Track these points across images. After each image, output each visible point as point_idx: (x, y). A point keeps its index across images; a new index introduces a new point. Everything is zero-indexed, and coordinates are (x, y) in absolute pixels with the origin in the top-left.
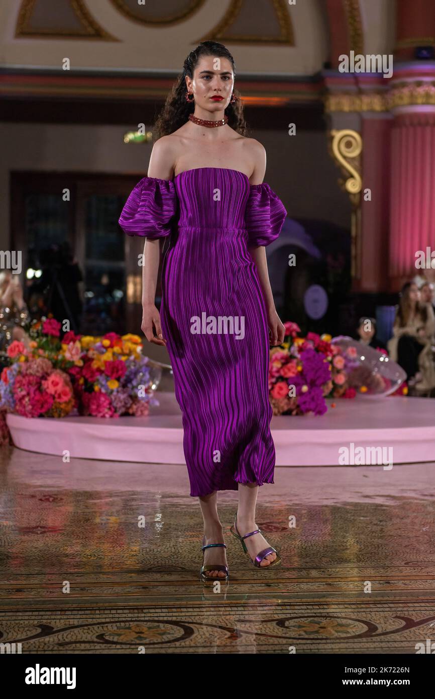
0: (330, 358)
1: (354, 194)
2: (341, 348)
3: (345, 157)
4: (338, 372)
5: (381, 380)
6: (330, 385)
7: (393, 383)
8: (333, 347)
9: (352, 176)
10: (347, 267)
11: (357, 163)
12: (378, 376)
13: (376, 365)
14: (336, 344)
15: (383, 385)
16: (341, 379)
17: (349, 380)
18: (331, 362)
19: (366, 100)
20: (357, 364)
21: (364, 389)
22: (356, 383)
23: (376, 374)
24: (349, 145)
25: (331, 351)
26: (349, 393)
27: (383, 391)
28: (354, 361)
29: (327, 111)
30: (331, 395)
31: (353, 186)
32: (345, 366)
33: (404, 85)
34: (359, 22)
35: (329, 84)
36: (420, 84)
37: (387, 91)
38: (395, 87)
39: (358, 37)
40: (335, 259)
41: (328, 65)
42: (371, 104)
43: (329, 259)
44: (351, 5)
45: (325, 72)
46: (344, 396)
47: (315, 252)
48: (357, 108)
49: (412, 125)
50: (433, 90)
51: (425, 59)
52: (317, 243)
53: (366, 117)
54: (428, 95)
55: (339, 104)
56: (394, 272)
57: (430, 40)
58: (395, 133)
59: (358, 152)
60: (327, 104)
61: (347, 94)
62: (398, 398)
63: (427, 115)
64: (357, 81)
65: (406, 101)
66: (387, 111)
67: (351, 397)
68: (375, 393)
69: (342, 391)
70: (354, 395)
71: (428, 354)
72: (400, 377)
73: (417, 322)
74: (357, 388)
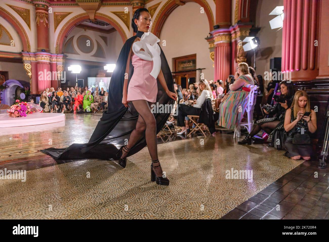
0: (27, 106)
1: (30, 76)
2: (29, 104)
3: (28, 69)
4: (29, 109)
5: (38, 110)
6: (27, 111)
7: (40, 110)
8: (27, 104)
9: (29, 72)
10: (29, 89)
11: (30, 70)
12: (37, 109)
13: (37, 107)
14: (28, 103)
15: (38, 111)
16: (29, 110)
17: (31, 110)
18: (27, 107)
19: (32, 58)
20: (33, 107)
21: (34, 112)
22: (33, 111)
24: (28, 66)
25: (27, 105)
26: (31, 112)
27: (38, 112)
28: (32, 107)
29: (23, 59)
30: (27, 113)
31: (30, 74)
32: (30, 108)
33: (39, 56)
34: (29, 43)
35: (23, 54)
36: (43, 56)
37: (36, 57)
38: (37, 56)
39: (29, 46)
40: (27, 88)
41: (23, 51)
42: (33, 59)
43: (25, 88)
44: (27, 40)
45: (22, 52)
46: (30, 113)
47: (22, 87)
48: (30, 59)
49: (42, 63)
50: (46, 58)
51: (44, 52)
52: (22, 85)
53: (32, 61)
54: (44, 58)
55: (25, 58)
56: (39, 90)
57: (44, 48)
58: (38, 65)
59: (30, 68)
60: (23, 58)
61: (27, 57)
62: (41, 113)
63: (45, 62)
64: (29, 54)
65: (40, 59)
66: (36, 61)
67: (31, 113)
68: (37, 112)
69: (30, 112)
70: (32, 113)
71: (47, 105)
72: (42, 109)
73: (45, 100)
74: (33, 112)
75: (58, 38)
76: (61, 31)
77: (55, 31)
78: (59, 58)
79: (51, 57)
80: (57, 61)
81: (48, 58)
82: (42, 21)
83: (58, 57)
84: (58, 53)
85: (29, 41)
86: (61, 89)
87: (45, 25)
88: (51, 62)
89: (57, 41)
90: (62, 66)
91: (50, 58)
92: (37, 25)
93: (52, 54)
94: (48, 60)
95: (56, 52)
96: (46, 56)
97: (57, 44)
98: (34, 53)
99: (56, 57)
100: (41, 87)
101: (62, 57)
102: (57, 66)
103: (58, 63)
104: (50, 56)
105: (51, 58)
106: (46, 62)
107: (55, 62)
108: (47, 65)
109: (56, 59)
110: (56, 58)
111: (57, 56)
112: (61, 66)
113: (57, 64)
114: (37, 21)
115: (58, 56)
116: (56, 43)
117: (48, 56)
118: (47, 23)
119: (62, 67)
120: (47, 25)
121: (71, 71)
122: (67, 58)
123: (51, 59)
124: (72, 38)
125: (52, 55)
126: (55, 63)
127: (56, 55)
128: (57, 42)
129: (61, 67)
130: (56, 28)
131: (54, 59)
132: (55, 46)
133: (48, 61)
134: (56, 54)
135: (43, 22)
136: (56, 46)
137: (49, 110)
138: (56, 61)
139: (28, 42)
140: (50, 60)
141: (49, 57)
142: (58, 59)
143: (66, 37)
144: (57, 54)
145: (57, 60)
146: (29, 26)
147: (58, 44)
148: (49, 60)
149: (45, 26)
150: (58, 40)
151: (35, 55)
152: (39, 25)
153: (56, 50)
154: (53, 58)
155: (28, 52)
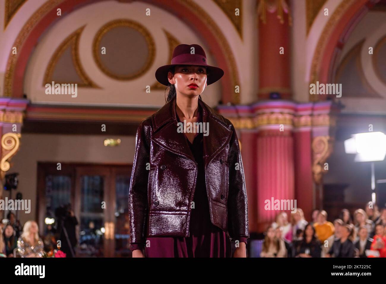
33: (263, 114)
36: (272, 113)
37: (254, 117)
38: (259, 114)
42: (245, 124)
45: (220, 107)
49: (269, 135)
50: (280, 117)
51: (275, 99)
53: (242, 132)
54: (277, 119)
56: (260, 220)
57: (278, 89)
58: (260, 141)
61: (232, 118)
63: (277, 130)
64: (237, 111)
65: (265, 122)
66: (254, 128)
75: (315, 54)
76: (325, 32)
77: (308, 32)
78: (319, 115)
79: (295, 113)
80: (313, 125)
81: (288, 117)
82: (272, 10)
83: (316, 113)
84: (316, 99)
85: (237, 71)
86: (324, 213)
87: (280, 19)
88: (296, 130)
89: (315, 63)
90: (328, 138)
91: (292, 117)
92: (260, 22)
93: (298, 103)
94: (288, 122)
95: (310, 98)
96: (282, 113)
97: (313, 73)
98: (249, 105)
99: (309, 112)
101: (327, 111)
102: (312, 139)
103: (315, 129)
104: (292, 111)
105: (295, 116)
106: (282, 131)
107: (308, 129)
108: (283, 138)
109: (309, 119)
110: (311, 115)
111: (313, 109)
112: (325, 139)
113: (311, 132)
114: (259, 10)
115: (317, 109)
116: (312, 68)
117: (286, 111)
118: (286, 11)
119: (329, 141)
120: (286, 17)
121: (353, 155)
122: (344, 111)
123: (296, 120)
124: (359, 47)
125: (300, 107)
126: (305, 133)
127: (310, 105)
129: (324, 143)
130: (310, 24)
131: (303, 120)
132: (308, 79)
133: (288, 127)
134: (310, 101)
135: (276, 13)
138: (309, 123)
140: (293, 124)
141: (289, 114)
142: (315, 119)
143: (340, 46)
144: (314, 102)
145: (312, 121)
146: (239, 29)
147: (318, 69)
148: (291, 123)
149: (282, 22)
150: (316, 58)
151: (253, 111)
152: (264, 22)
154: (301, 116)
155: (233, 104)
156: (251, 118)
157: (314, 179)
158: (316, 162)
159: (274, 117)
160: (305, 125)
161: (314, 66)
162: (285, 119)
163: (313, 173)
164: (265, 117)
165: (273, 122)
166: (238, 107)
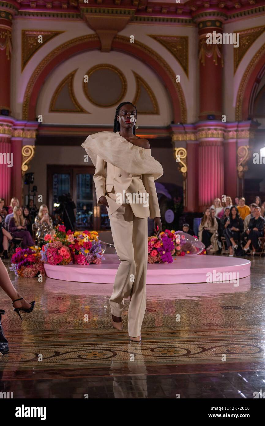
1: (184, 173)
3: (180, 158)
4: (178, 245)
6: (174, 251)
7: (200, 249)
8: (175, 235)
9: (183, 166)
10: (182, 202)
11: (185, 161)
12: (194, 247)
13: (193, 242)
14: (177, 234)
15: (196, 250)
16: (179, 248)
17: (182, 248)
18: (175, 241)
19: (188, 136)
20: (186, 242)
21: (188, 252)
22: (185, 249)
23: (193, 246)
24: (182, 154)
25: (175, 237)
26: (182, 254)
27: (196, 253)
28: (184, 241)
29: (173, 140)
30: (175, 255)
31: (184, 170)
32: (181, 243)
33: (203, 130)
34: (185, 105)
35: (174, 130)
36: (209, 129)
37: (197, 132)
38: (200, 130)
39: (184, 111)
40: (177, 199)
41: (173, 122)
42: (190, 137)
43: (175, 199)
44: (182, 99)
45: (172, 125)
46: (180, 255)
47: (169, 196)
48: (185, 139)
49: (207, 145)
50: (215, 132)
51: (211, 119)
52: (170, 193)
53: (188, 142)
54: (213, 134)
55: (178, 137)
56: (200, 204)
57: (213, 112)
58: (200, 148)
59: (185, 156)
60: (173, 137)
61: (180, 133)
62: (202, 256)
63: (212, 142)
64: (184, 128)
65: (204, 136)
66: (197, 140)
67: (183, 256)
68: (192, 254)
69: (179, 253)
70: (184, 254)
71: (214, 237)
72: (203, 247)
73: (210, 225)
74: (185, 251)
75: (240, 87)
76: (247, 71)
77: (235, 72)
78: (242, 131)
80: (237, 138)
81: (220, 132)
82: (209, 56)
83: (239, 129)
84: (240, 119)
85: (184, 100)
87: (215, 62)
88: (226, 141)
89: (239, 93)
90: (248, 146)
91: (223, 132)
92: (201, 64)
93: (227, 122)
94: (220, 136)
95: (236, 118)
96: (216, 130)
97: (238, 101)
98: (193, 124)
99: (235, 129)
100: (205, 196)
101: (248, 128)
102: (237, 148)
103: (239, 141)
104: (223, 128)
105: (225, 131)
106: (216, 142)
107: (234, 140)
108: (216, 147)
109: (235, 133)
110: (237, 131)
111: (238, 127)
112: (246, 147)
113: (236, 143)
114: (200, 56)
115: (240, 127)
116: (237, 97)
117: (219, 128)
118: (219, 56)
119: (248, 149)
120: (219, 60)
122: (259, 128)
123: (226, 134)
125: (229, 125)
126: (233, 143)
127: (236, 124)
128: (238, 95)
129: (245, 150)
130: (236, 66)
131: (231, 133)
132: (234, 105)
133: (219, 139)
134: (236, 121)
135: (212, 58)
136: (236, 104)
137: (218, 249)
138: (235, 136)
139: (183, 102)
140: (224, 137)
141: (221, 130)
142: (239, 133)
144: (239, 122)
145: (237, 135)
146: (186, 69)
147: (242, 98)
148: (222, 136)
149: (216, 64)
151: (196, 128)
152: (204, 65)
153: (236, 113)
154: (230, 131)
155: (181, 123)
156: (194, 133)
157: (238, 175)
158: (240, 164)
159: (210, 132)
160: (233, 138)
161: (239, 96)
162: (218, 134)
163: (238, 171)
164: (204, 132)
165: (209, 136)
166: (184, 125)
